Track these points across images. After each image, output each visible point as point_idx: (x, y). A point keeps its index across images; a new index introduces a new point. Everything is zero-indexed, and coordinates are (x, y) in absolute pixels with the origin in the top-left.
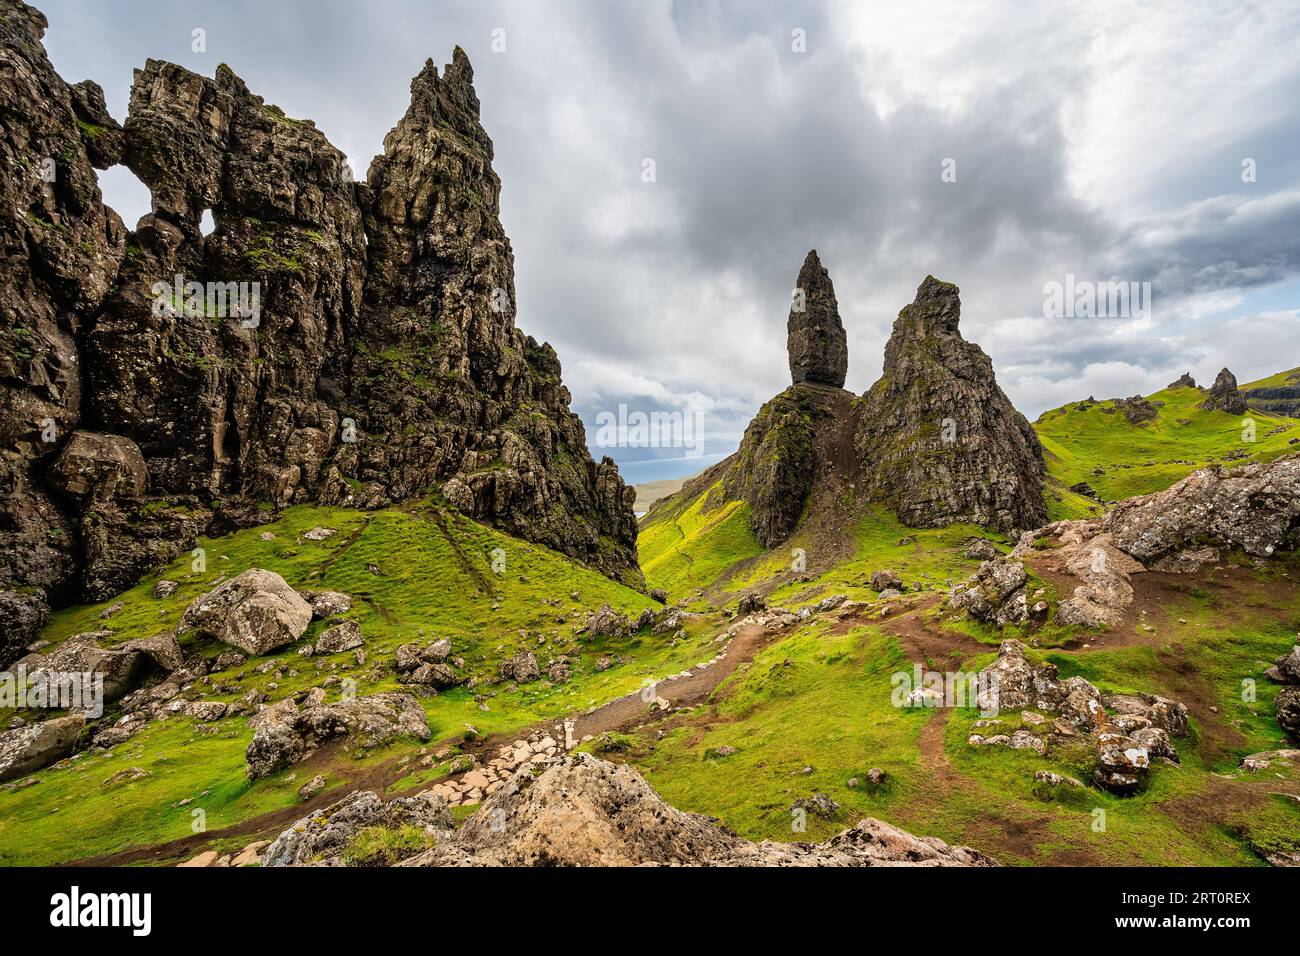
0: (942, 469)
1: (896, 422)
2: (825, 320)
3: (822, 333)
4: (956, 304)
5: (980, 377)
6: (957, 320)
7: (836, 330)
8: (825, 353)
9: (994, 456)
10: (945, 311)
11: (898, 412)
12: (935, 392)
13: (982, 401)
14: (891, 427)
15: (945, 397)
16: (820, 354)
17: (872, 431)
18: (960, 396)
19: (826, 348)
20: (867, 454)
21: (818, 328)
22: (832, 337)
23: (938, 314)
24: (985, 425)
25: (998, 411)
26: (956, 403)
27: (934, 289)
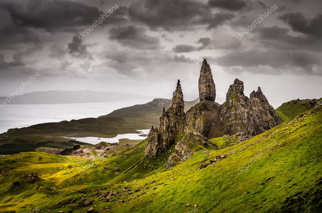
0: (239, 127)
1: (229, 116)
2: (209, 82)
3: (209, 86)
4: (243, 87)
5: (247, 106)
6: (243, 91)
7: (213, 85)
8: (210, 92)
9: (249, 125)
10: (240, 89)
11: (230, 113)
12: (237, 109)
13: (247, 112)
14: (228, 116)
15: (240, 111)
16: (208, 92)
17: (224, 117)
18: (243, 111)
19: (210, 90)
20: (222, 123)
21: (208, 84)
22: (211, 87)
23: (239, 89)
24: (248, 118)
25: (251, 114)
26: (242, 113)
27: (238, 82)
